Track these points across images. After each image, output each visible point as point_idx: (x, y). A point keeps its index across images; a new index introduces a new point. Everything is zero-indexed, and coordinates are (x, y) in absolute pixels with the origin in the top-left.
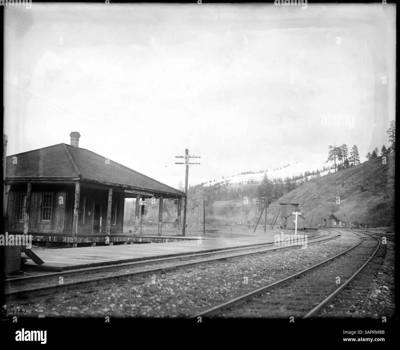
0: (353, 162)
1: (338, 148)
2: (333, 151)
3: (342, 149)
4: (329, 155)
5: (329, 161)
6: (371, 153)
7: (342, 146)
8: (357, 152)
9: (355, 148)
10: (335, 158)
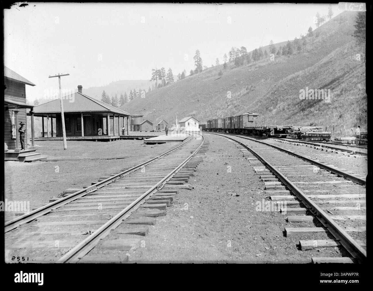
0: (169, 81)
1: (159, 71)
2: (155, 72)
3: (161, 71)
4: (153, 75)
5: (153, 80)
6: (181, 74)
7: (161, 69)
8: (171, 73)
9: (170, 70)
10: (157, 78)
